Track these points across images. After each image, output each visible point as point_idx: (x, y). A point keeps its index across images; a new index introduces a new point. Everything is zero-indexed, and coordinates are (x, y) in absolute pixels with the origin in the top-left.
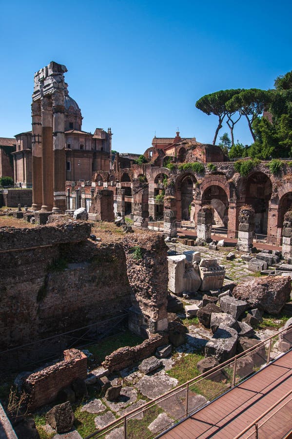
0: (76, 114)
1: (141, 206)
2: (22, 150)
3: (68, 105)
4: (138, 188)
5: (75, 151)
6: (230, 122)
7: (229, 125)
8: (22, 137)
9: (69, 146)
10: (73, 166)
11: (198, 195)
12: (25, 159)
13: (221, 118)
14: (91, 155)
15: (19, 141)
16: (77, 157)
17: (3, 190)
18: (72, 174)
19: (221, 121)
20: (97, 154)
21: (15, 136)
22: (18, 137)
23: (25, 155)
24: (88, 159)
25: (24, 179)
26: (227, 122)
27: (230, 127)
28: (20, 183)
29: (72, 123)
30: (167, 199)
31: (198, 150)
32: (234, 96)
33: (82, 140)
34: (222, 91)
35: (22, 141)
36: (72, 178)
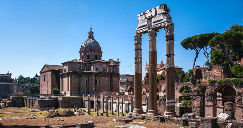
0: (99, 50)
1: (199, 109)
2: (67, 72)
3: (95, 45)
4: (195, 96)
5: (100, 72)
6: (206, 54)
7: (205, 55)
8: (67, 64)
9: (97, 70)
10: (99, 82)
11: (239, 101)
12: (69, 77)
13: (198, 51)
14: (109, 75)
15: (65, 67)
16: (101, 77)
17: (58, 97)
18: (99, 87)
19: (197, 53)
20: (113, 75)
21: (62, 64)
22: (64, 64)
23: (70, 75)
24: (108, 78)
25: (68, 90)
26: (204, 54)
27: (206, 56)
28: (65, 93)
29: (97, 56)
30: (228, 104)
31: (215, 70)
32: (215, 36)
33: (104, 66)
34: (203, 34)
35: (67, 66)
36: (99, 90)
